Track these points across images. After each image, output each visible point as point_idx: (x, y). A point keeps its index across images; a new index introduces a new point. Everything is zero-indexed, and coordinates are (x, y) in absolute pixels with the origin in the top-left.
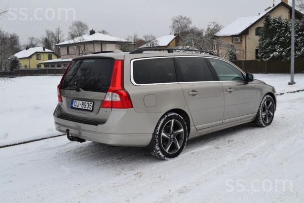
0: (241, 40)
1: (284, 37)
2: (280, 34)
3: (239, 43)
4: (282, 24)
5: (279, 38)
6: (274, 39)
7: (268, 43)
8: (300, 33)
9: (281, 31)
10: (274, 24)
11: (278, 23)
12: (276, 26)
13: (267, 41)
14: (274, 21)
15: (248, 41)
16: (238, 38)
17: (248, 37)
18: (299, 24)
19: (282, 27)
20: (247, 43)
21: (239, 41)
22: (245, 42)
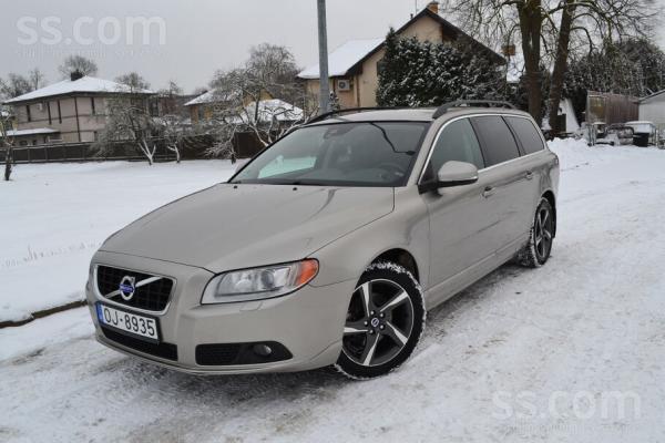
0: (351, 86)
1: (423, 77)
2: (416, 72)
3: (347, 91)
4: (418, 50)
5: (413, 79)
6: (403, 83)
7: (392, 91)
8: (454, 68)
9: (417, 66)
10: (404, 51)
11: (412, 48)
12: (409, 54)
13: (391, 85)
14: (403, 45)
15: (361, 87)
16: (345, 81)
17: (362, 79)
18: (451, 50)
19: (419, 56)
20: (361, 92)
21: (347, 87)
22: (358, 89)
